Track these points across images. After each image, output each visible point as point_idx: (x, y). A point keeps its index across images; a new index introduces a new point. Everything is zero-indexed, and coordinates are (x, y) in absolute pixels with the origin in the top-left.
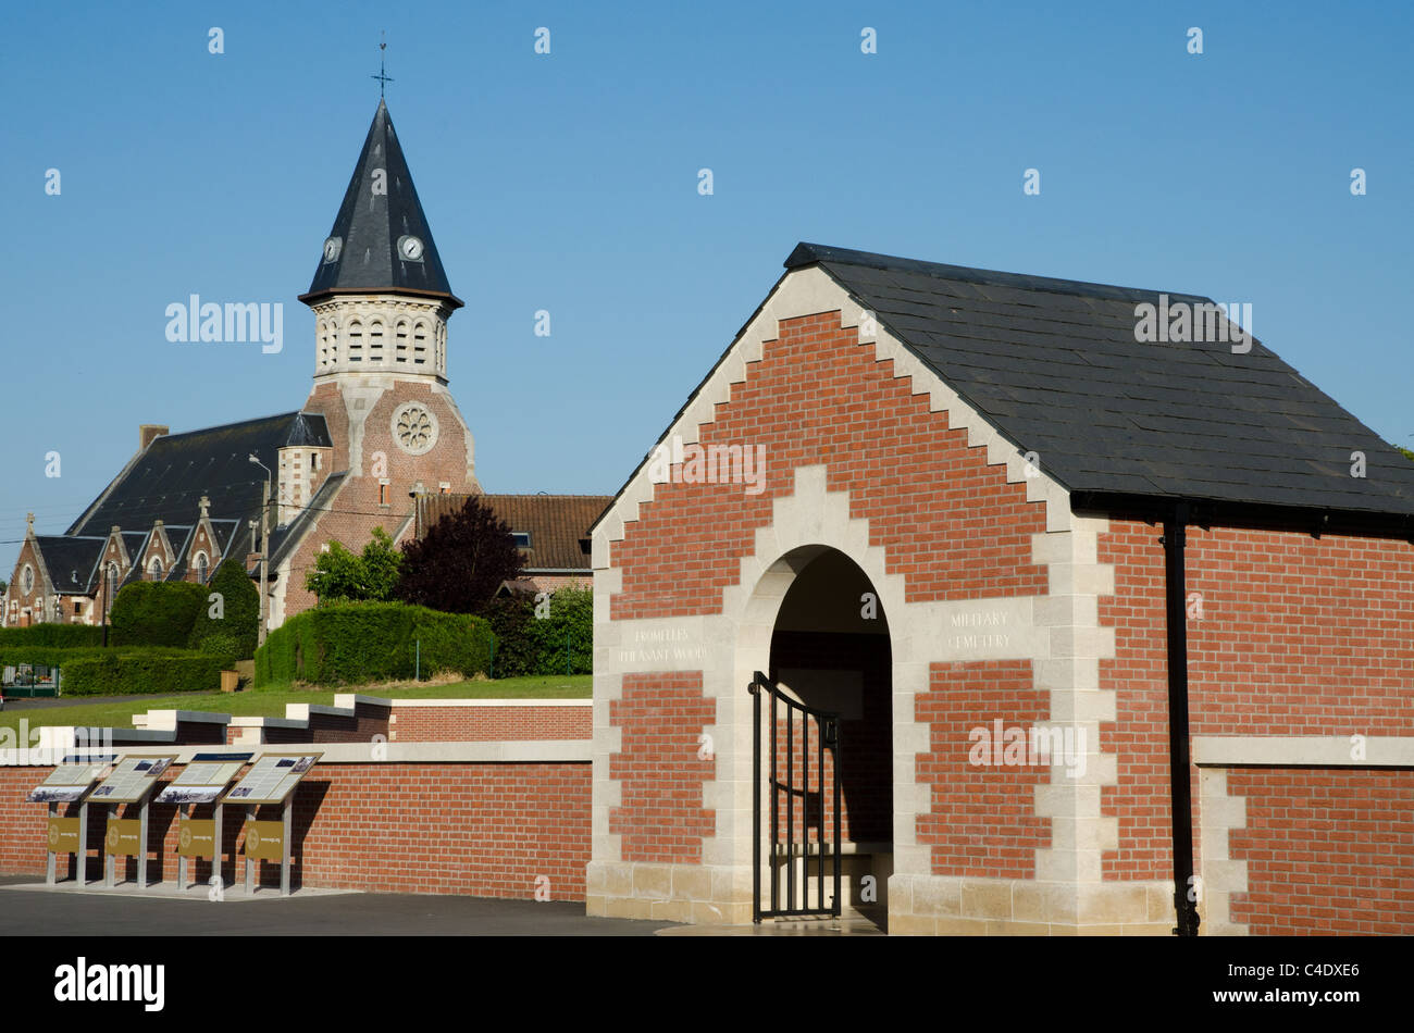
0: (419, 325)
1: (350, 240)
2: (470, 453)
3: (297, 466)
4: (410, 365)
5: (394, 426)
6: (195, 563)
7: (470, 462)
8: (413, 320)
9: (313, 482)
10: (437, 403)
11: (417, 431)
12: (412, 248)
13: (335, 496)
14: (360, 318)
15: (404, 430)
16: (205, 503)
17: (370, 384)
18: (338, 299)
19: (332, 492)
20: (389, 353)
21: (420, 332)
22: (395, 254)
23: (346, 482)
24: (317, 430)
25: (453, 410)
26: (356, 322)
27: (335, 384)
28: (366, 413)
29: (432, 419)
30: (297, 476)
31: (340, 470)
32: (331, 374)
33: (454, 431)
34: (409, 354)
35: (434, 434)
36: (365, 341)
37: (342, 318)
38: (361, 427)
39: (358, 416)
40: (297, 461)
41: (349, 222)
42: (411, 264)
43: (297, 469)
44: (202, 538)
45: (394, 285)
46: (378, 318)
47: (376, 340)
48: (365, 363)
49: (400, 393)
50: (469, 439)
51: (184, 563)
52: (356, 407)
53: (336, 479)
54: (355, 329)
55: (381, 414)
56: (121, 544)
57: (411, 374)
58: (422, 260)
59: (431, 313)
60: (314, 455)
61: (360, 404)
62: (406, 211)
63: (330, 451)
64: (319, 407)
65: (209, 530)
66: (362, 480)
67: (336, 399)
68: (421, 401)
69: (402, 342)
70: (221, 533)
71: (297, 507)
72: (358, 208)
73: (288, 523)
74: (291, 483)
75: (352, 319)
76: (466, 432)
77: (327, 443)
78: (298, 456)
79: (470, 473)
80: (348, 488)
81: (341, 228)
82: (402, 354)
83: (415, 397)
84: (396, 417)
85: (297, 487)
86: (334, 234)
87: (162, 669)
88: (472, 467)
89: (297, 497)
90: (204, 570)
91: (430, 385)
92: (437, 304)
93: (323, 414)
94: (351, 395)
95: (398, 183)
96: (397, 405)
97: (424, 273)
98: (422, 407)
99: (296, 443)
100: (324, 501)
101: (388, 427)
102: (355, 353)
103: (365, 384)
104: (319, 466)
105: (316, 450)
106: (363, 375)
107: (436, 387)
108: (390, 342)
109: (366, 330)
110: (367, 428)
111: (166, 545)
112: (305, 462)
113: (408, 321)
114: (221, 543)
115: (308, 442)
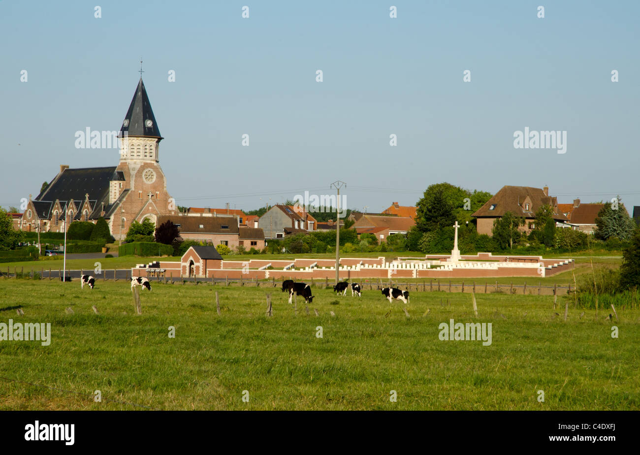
0: (151, 146)
1: (131, 121)
2: (165, 183)
3: (115, 187)
4: (148, 157)
5: (143, 176)
6: (84, 213)
7: (165, 186)
8: (149, 145)
9: (120, 191)
10: (156, 169)
11: (150, 177)
12: (149, 123)
13: (126, 196)
14: (134, 144)
15: (146, 177)
16: (87, 196)
17: (136, 163)
19: (125, 195)
20: (142, 154)
21: (151, 148)
22: (144, 125)
23: (130, 192)
24: (121, 177)
25: (160, 170)
26: (132, 145)
27: (126, 163)
28: (136, 172)
29: (154, 173)
30: (115, 190)
31: (128, 188)
32: (125, 159)
33: (160, 177)
34: (147, 154)
35: (155, 178)
36: (135, 150)
37: (129, 143)
38: (134, 176)
39: (133, 173)
40: (116, 185)
41: (131, 115)
42: (149, 128)
43: (115, 188)
44: (86, 206)
45: (144, 134)
46: (139, 144)
47: (138, 150)
48: (135, 157)
49: (145, 166)
51: (80, 212)
52: (132, 170)
53: (126, 191)
54: (132, 147)
55: (140, 172)
56: (59, 205)
57: (148, 161)
58: (152, 127)
59: (154, 142)
60: (120, 184)
61: (134, 169)
62: (148, 113)
63: (124, 182)
64: (122, 169)
65: (88, 203)
66: (134, 191)
67: (127, 167)
68: (151, 168)
69: (146, 151)
70: (92, 204)
71: (115, 198)
72: (134, 111)
73: (112, 203)
74: (113, 191)
76: (164, 178)
77: (124, 180)
78: (116, 184)
79: (165, 189)
80: (130, 193)
81: (129, 116)
83: (149, 167)
84: (144, 173)
85: (115, 193)
86: (126, 118)
87: (88, 247)
88: (165, 187)
89: (115, 195)
90: (87, 215)
92: (156, 139)
93: (123, 171)
94: (131, 166)
95: (145, 104)
96: (144, 169)
97: (153, 131)
98: (152, 170)
99: (115, 180)
100: (123, 197)
101: (141, 176)
102: (132, 154)
104: (121, 187)
105: (121, 182)
106: (135, 160)
107: (155, 164)
108: (142, 151)
109: (136, 147)
110: (136, 176)
111: (74, 207)
112: (118, 186)
114: (92, 207)
115: (119, 180)
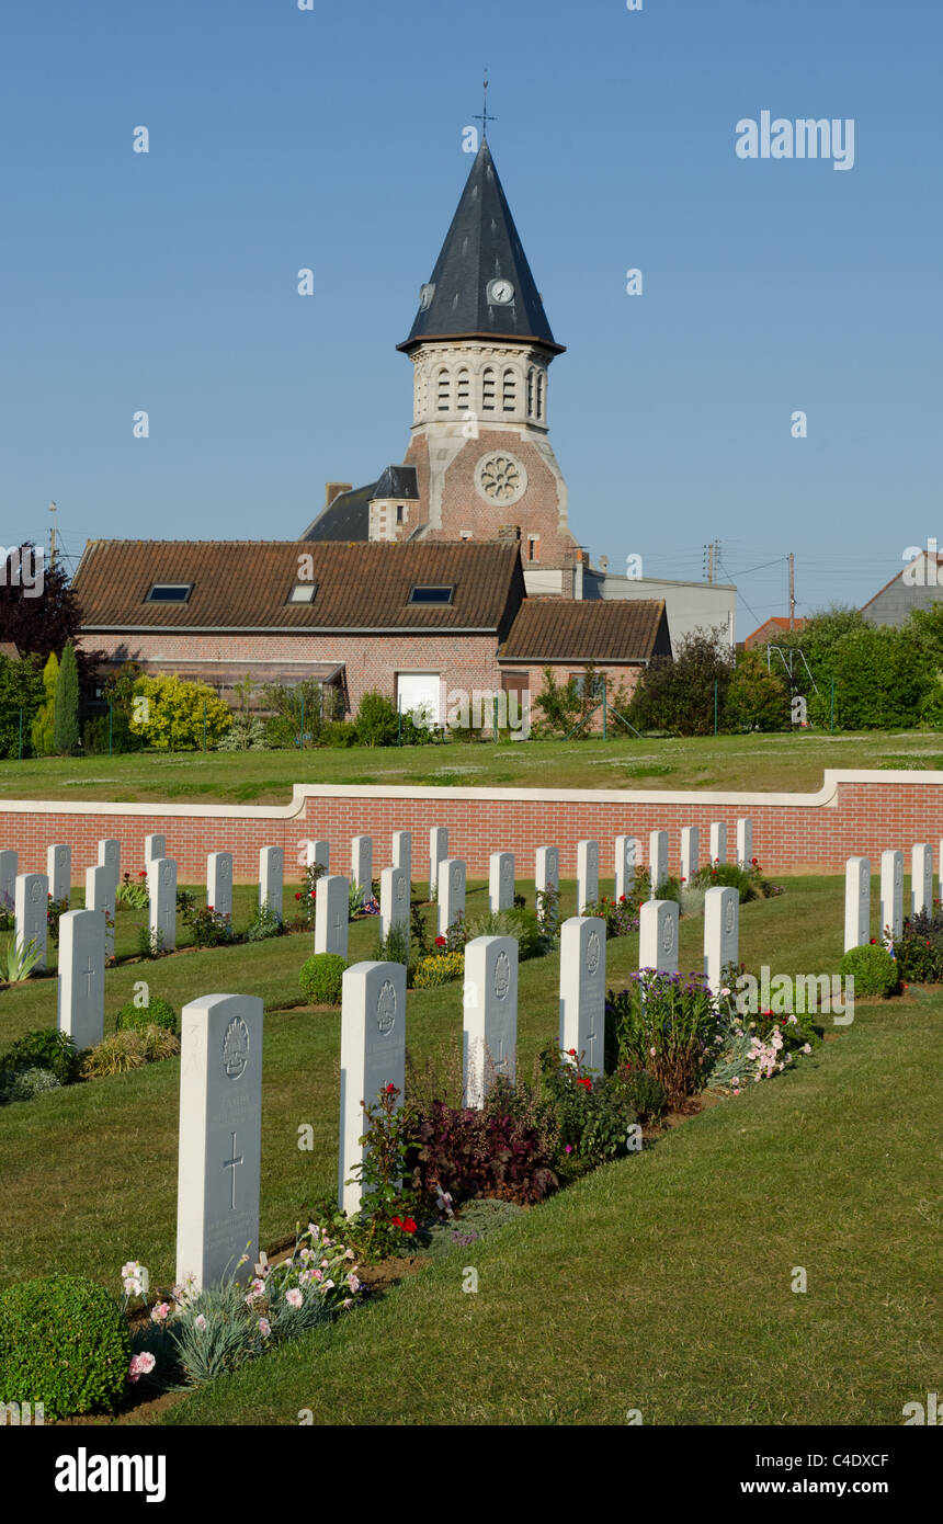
0: (508, 372)
1: (441, 286)
2: (563, 502)
3: (383, 519)
4: (498, 412)
5: (477, 477)
7: (563, 513)
8: (501, 366)
9: (398, 536)
10: (525, 452)
11: (504, 481)
12: (500, 292)
14: (447, 367)
15: (488, 480)
17: (455, 434)
18: (426, 347)
20: (476, 401)
21: (509, 378)
22: (482, 297)
23: (427, 535)
24: (405, 484)
25: (545, 460)
26: (445, 371)
27: (425, 435)
28: (447, 463)
29: (519, 468)
30: (382, 530)
32: (422, 423)
33: (545, 481)
34: (496, 402)
35: (521, 483)
36: (452, 390)
37: (430, 366)
38: (442, 478)
39: (439, 467)
40: (383, 514)
42: (501, 309)
43: (381, 524)
45: (478, 330)
46: (463, 364)
47: (463, 389)
48: (453, 413)
49: (486, 442)
50: (561, 487)
52: (439, 458)
54: (443, 378)
55: (464, 464)
57: (499, 423)
58: (513, 304)
59: (522, 359)
60: (400, 508)
61: (443, 454)
63: (416, 503)
64: (410, 459)
66: (443, 533)
67: (425, 451)
68: (509, 451)
69: (489, 389)
74: (377, 537)
75: (439, 366)
76: (558, 482)
77: (414, 495)
78: (384, 509)
79: (562, 524)
82: (489, 402)
83: (502, 446)
84: (480, 467)
88: (564, 518)
91: (519, 434)
92: (528, 349)
93: (415, 466)
94: (434, 446)
95: (493, 225)
96: (481, 454)
97: (514, 318)
98: (509, 456)
99: (386, 497)
101: (470, 477)
102: (443, 402)
103: (450, 434)
104: (405, 519)
105: (402, 502)
106: (450, 425)
107: (526, 435)
108: (475, 389)
109: (452, 378)
110: (448, 479)
112: (391, 515)
113: (496, 368)
115: (393, 495)
